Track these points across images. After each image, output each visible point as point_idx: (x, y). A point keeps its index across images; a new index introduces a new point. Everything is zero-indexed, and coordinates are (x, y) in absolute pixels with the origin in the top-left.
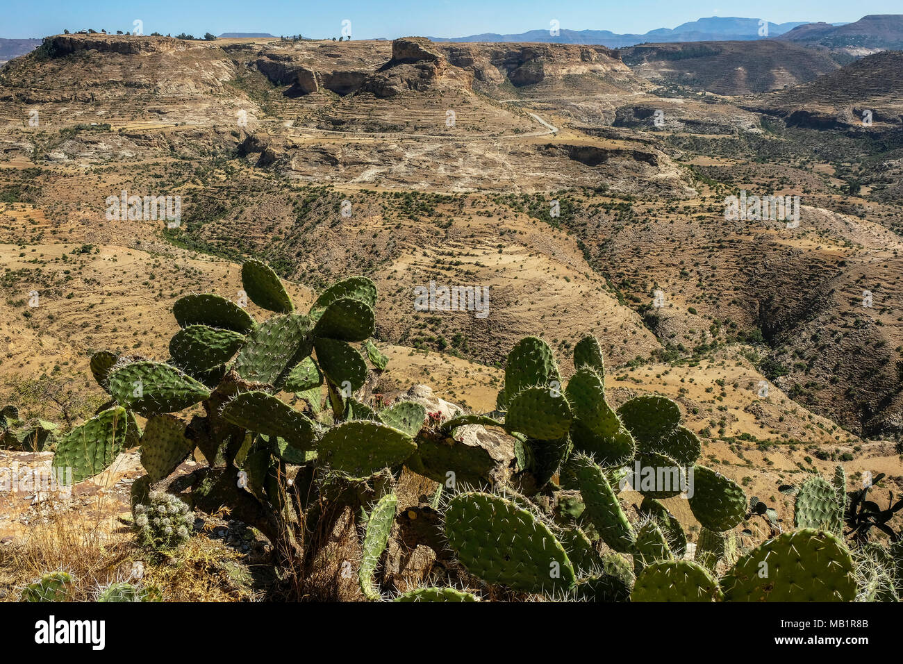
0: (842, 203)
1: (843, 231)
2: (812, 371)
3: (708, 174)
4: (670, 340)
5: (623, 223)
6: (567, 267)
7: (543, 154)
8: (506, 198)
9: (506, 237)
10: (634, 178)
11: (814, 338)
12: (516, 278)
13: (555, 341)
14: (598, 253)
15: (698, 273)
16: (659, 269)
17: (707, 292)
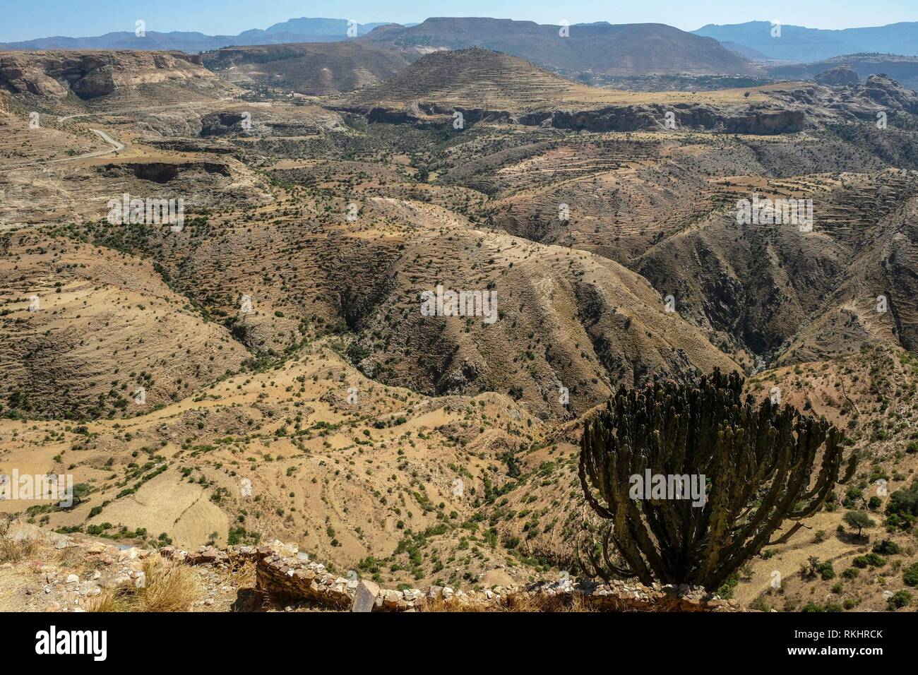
0: (412, 190)
1: (409, 216)
2: (389, 348)
3: (291, 177)
4: (260, 347)
5: (200, 238)
6: (142, 294)
7: (105, 176)
8: (65, 229)
9: (65, 273)
10: (209, 190)
11: (387, 318)
12: (78, 317)
13: (133, 375)
14: (178, 273)
15: (281, 276)
16: (242, 279)
17: (292, 293)
